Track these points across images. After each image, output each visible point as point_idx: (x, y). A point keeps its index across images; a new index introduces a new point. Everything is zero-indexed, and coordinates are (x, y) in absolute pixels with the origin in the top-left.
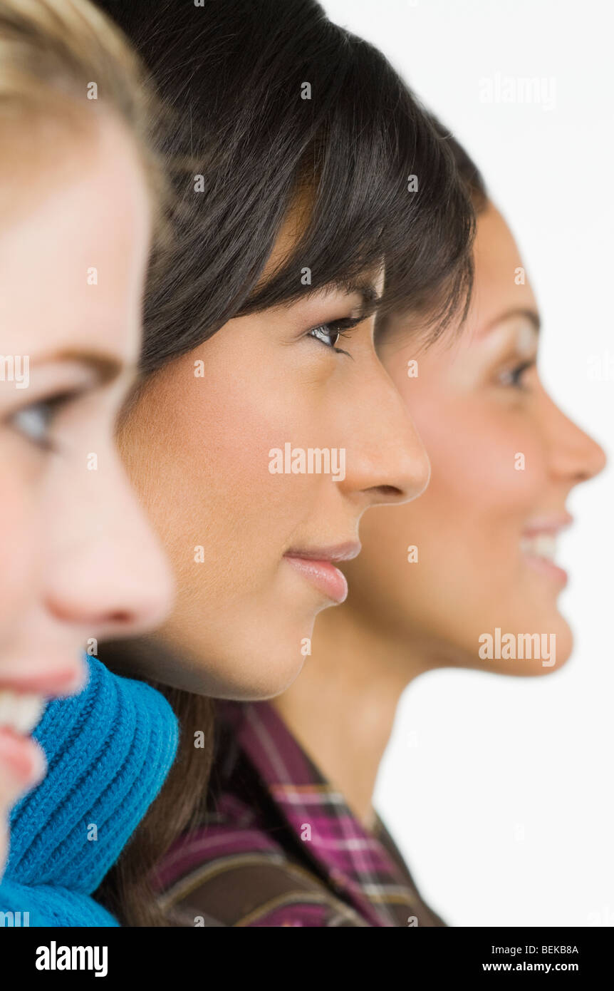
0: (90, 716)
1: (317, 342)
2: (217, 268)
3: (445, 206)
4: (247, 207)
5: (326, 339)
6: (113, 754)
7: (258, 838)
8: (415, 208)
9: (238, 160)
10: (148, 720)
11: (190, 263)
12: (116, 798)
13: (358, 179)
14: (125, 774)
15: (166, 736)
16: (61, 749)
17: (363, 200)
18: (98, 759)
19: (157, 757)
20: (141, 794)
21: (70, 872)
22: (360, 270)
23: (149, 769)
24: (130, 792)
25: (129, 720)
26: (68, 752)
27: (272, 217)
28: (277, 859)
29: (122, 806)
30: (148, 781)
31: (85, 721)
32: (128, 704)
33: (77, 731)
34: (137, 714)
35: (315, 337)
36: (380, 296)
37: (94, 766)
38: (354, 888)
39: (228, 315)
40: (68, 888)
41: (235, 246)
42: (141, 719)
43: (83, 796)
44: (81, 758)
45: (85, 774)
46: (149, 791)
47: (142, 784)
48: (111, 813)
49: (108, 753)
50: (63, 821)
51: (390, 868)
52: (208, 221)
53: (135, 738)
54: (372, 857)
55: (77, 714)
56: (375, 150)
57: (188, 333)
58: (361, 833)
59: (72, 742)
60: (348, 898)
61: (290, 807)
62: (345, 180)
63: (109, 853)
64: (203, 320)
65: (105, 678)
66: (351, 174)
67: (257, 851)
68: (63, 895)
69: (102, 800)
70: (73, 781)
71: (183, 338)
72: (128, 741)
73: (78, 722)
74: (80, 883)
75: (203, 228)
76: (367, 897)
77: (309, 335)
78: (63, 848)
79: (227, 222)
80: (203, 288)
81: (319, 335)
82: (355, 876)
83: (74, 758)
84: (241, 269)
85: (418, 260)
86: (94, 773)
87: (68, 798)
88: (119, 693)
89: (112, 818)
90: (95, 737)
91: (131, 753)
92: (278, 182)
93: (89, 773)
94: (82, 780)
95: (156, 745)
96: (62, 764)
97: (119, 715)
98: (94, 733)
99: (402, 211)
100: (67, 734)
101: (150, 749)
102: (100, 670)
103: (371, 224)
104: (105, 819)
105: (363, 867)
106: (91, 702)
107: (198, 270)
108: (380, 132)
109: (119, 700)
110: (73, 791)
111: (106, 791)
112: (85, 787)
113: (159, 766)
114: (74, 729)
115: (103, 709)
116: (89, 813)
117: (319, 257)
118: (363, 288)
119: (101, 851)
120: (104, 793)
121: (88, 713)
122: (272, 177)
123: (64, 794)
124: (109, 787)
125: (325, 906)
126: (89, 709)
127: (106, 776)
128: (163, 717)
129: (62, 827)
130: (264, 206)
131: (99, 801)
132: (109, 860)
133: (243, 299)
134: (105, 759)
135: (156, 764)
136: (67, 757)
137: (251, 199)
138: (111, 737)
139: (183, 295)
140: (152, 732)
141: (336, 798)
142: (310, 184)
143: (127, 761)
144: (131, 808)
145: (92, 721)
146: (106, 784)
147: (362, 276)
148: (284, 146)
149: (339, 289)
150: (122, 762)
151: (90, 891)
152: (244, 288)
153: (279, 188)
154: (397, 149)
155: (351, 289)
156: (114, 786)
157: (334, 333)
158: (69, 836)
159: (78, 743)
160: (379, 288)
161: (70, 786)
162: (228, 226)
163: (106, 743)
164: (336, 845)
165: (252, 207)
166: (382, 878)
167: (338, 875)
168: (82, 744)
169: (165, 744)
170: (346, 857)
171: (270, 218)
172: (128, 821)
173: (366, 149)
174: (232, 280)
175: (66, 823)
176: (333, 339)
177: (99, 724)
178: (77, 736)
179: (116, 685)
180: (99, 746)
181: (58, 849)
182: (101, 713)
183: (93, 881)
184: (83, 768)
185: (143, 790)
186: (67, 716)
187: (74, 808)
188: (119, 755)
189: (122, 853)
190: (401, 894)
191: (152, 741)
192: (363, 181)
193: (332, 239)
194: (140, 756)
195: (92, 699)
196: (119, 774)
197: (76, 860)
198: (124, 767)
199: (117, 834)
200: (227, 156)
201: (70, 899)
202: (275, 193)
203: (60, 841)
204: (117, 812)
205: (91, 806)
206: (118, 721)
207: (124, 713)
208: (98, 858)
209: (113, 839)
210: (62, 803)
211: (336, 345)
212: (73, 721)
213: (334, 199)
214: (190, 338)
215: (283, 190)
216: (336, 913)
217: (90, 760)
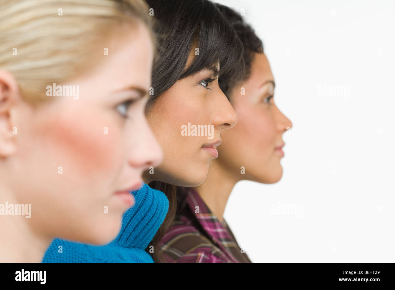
0: (145, 201)
1: (202, 86)
2: (173, 66)
3: (234, 44)
4: (179, 49)
5: (205, 85)
6: (152, 211)
7: (193, 228)
8: (226, 45)
9: (176, 36)
10: (161, 201)
11: (165, 66)
12: (152, 223)
13: (209, 38)
14: (155, 216)
15: (166, 205)
16: (137, 210)
17: (211, 44)
18: (147, 213)
19: (164, 211)
20: (159, 222)
21: (139, 244)
22: (212, 64)
23: (161, 215)
24: (156, 221)
25: (156, 201)
26: (139, 210)
27: (187, 51)
28: (198, 234)
29: (154, 225)
30: (161, 218)
31: (144, 202)
32: (156, 197)
33: (142, 205)
34: (158, 200)
35: (201, 84)
36: (219, 70)
37: (146, 214)
38: (219, 243)
39: (177, 79)
40: (139, 248)
41: (177, 60)
42: (159, 201)
43: (143, 222)
44: (143, 212)
45: (144, 217)
46: (161, 221)
47: (159, 219)
48: (151, 227)
49: (150, 211)
50: (137, 230)
51: (229, 236)
52: (169, 53)
53: (157, 207)
54: (224, 234)
55: (142, 200)
56: (214, 30)
57: (166, 85)
58: (221, 227)
59: (140, 208)
60: (217, 245)
61: (201, 220)
62: (206, 39)
63: (150, 238)
64: (170, 81)
65: (149, 190)
66: (207, 37)
67: (192, 232)
68: (137, 250)
69: (148, 223)
70: (140, 219)
71: (165, 87)
72: (156, 207)
73: (142, 202)
74: (142, 246)
75: (168, 56)
76: (223, 245)
77: (199, 84)
78: (138, 237)
79: (174, 53)
80: (169, 72)
81: (203, 84)
82: (220, 239)
83: (141, 212)
84: (179, 66)
85: (228, 59)
86: (146, 216)
87: (139, 223)
88: (153, 194)
89: (151, 229)
90: (146, 206)
91: (156, 211)
92: (187, 41)
93: (145, 216)
94: (143, 218)
95: (163, 208)
96: (137, 214)
97: (153, 200)
98: (146, 205)
99: (222, 46)
100: (139, 205)
101: (161, 209)
102: (148, 188)
103: (214, 50)
104: (149, 229)
105: (222, 237)
106: (146, 197)
107: (167, 68)
108: (214, 25)
109: (153, 196)
110: (140, 221)
111: (149, 221)
112: (144, 220)
113: (164, 214)
114: (141, 204)
115: (149, 198)
116: (145, 227)
117: (201, 61)
118: (214, 69)
119: (148, 238)
120: (149, 222)
121: (145, 200)
122: (185, 40)
123: (138, 222)
124: (150, 220)
125: (211, 248)
126: (145, 199)
127: (149, 217)
128: (165, 200)
129: (137, 231)
130: (184, 48)
131: (147, 224)
132: (150, 240)
133: (181, 74)
134: (149, 212)
135: (163, 213)
136: (139, 212)
137: (180, 47)
138: (151, 206)
139: (164, 75)
140: (162, 205)
141: (214, 217)
142: (196, 41)
143: (155, 213)
144: (156, 226)
145: (146, 202)
146: (150, 219)
147: (213, 65)
148: (188, 31)
149: (207, 69)
150: (154, 213)
151: (144, 249)
152: (181, 71)
153: (188, 43)
154: (220, 29)
155: (210, 69)
156: (152, 220)
157: (207, 83)
158: (139, 234)
159: (142, 208)
160: (218, 68)
161: (139, 220)
162: (175, 54)
163: (150, 208)
164: (214, 230)
165: (181, 49)
166: (227, 240)
167: (215, 239)
168: (143, 208)
169: (166, 208)
170: (217, 234)
171: (186, 51)
172: (155, 229)
173: (211, 30)
174: (177, 69)
175: (138, 230)
176: (207, 85)
177: (148, 203)
178: (142, 206)
179: (152, 192)
180: (148, 209)
181: (136, 237)
182: (148, 200)
183: (145, 246)
184: (143, 215)
185: (159, 221)
186: (139, 200)
187: (140, 226)
188: (153, 211)
189: (153, 238)
190: (232, 244)
191: (162, 207)
192: (211, 39)
193: (204, 55)
194: (159, 211)
195: (146, 196)
196: (153, 216)
197: (141, 240)
198: (154, 215)
199: (152, 233)
200: (173, 35)
201: (139, 252)
202: (187, 44)
203: (137, 235)
204: (152, 227)
205: (145, 225)
206: (153, 202)
207: (154, 199)
208: (147, 240)
209: (151, 234)
210: (137, 225)
211: (207, 87)
212: (140, 202)
213: (203, 44)
214: (167, 86)
215: (189, 43)
216: (214, 250)
217: (145, 213)
